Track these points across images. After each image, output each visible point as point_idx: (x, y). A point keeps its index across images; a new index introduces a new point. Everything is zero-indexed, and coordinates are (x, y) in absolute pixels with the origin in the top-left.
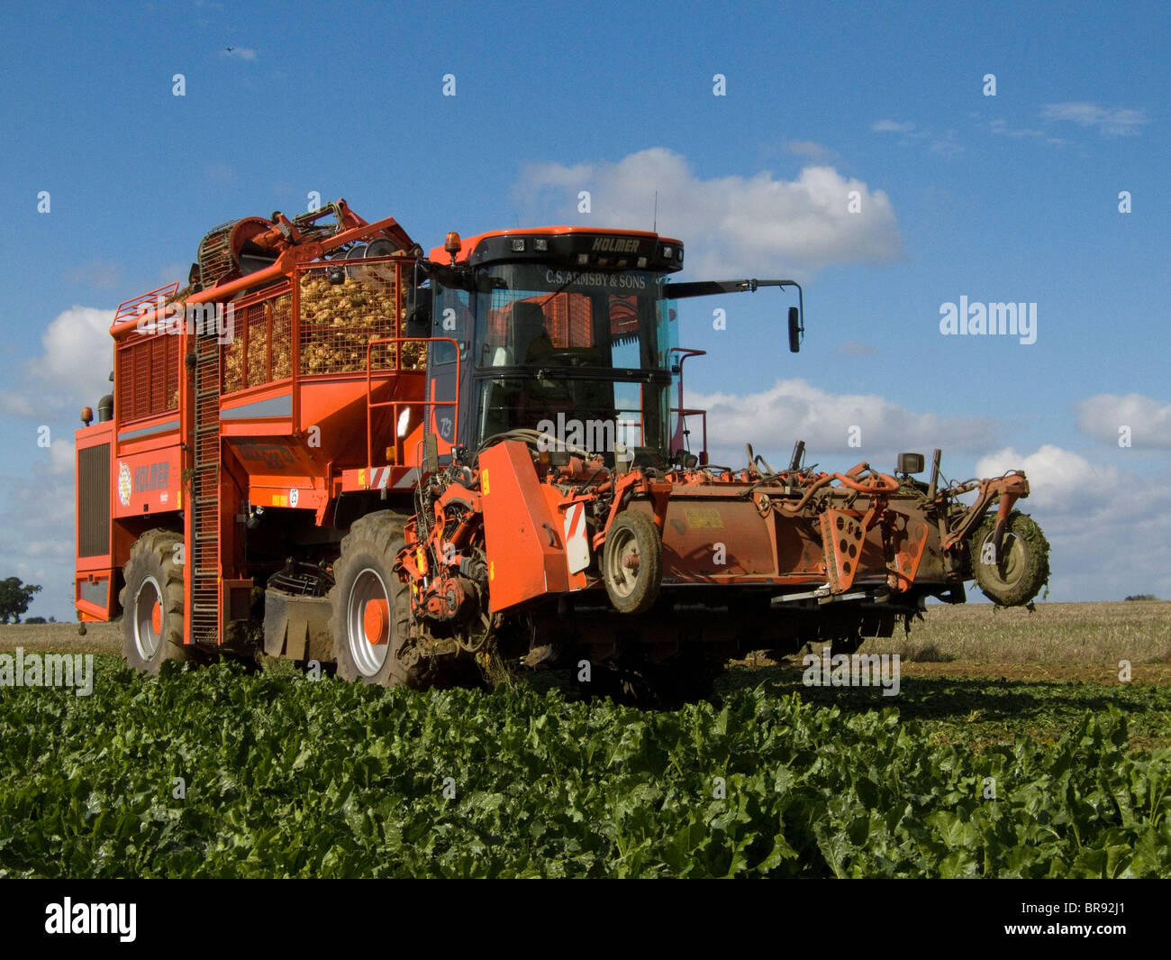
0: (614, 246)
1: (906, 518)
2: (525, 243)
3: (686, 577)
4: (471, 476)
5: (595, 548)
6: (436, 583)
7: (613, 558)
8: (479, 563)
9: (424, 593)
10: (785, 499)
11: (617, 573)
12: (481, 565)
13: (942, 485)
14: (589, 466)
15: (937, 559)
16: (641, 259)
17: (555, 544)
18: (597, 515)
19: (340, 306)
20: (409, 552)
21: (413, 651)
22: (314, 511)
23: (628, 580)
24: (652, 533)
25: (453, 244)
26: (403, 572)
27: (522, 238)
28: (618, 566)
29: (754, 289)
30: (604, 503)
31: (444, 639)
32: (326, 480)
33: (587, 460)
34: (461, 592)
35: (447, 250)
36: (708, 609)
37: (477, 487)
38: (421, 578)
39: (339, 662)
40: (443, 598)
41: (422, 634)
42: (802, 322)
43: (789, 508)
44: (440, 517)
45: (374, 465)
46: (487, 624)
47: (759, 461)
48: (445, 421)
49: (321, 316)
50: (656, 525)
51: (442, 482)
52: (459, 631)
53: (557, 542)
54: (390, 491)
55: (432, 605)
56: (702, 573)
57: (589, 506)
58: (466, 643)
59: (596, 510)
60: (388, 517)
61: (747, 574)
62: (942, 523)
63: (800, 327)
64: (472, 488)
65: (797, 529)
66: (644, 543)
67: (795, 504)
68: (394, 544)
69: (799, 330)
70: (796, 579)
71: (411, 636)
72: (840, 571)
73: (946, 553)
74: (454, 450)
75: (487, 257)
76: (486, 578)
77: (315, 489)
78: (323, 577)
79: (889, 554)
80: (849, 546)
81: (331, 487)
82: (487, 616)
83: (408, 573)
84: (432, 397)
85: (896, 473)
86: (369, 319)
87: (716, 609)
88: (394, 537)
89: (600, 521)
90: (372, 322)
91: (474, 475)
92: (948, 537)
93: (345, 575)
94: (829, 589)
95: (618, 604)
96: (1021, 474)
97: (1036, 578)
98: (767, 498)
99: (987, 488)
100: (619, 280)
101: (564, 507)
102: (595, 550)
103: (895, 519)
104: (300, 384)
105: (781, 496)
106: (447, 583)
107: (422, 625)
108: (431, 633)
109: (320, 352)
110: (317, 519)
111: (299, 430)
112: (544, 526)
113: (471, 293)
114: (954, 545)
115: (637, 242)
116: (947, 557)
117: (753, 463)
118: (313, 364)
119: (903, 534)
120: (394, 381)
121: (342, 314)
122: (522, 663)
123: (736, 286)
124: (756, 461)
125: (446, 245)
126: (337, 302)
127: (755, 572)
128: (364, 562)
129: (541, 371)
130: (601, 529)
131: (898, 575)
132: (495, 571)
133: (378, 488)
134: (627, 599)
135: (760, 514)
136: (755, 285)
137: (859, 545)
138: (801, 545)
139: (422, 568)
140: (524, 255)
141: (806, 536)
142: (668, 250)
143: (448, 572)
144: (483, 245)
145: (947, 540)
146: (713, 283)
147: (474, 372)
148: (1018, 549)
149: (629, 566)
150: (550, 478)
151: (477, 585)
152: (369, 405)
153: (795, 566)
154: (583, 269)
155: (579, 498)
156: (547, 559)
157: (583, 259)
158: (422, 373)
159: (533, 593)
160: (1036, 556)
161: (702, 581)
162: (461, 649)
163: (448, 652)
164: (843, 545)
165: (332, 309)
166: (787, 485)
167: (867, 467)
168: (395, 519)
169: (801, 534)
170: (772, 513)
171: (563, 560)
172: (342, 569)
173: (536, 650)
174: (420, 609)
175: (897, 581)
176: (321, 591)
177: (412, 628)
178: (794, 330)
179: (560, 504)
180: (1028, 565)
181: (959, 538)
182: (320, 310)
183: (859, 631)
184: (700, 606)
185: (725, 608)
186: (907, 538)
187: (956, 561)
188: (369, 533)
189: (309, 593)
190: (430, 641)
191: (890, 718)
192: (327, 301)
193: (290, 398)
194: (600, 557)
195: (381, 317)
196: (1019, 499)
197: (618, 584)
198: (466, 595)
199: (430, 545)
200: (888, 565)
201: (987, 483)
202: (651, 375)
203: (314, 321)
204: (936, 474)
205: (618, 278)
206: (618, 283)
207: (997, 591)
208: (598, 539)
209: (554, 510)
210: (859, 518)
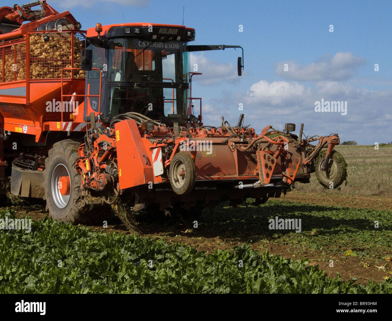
0: (167, 32)
1: (291, 154)
2: (130, 30)
3: (201, 177)
4: (110, 131)
5: (166, 166)
6: (94, 175)
7: (174, 171)
8: (114, 168)
9: (89, 178)
10: (241, 144)
11: (175, 178)
12: (115, 170)
13: (303, 138)
14: (160, 129)
15: (301, 168)
16: (178, 37)
17: (148, 164)
18: (167, 153)
19: (45, 47)
20: (82, 160)
21: (83, 201)
22: (35, 136)
23: (180, 181)
24: (191, 163)
25: (99, 29)
26: (78, 168)
27: (128, 28)
28: (176, 174)
29: (223, 49)
30: (170, 148)
31: (97, 197)
32: (40, 123)
33: (159, 126)
34: (106, 180)
35: (96, 31)
36: (208, 188)
37: (114, 136)
38: (87, 172)
39: (48, 202)
40: (98, 182)
41: (87, 194)
42: (243, 63)
43: (243, 148)
44: (96, 148)
45: (64, 121)
46: (117, 194)
47: (226, 123)
48: (94, 102)
49: (37, 52)
50: (193, 159)
51: (97, 133)
52: (104, 195)
53: (149, 163)
54: (71, 132)
55: (93, 184)
56: (208, 175)
57: (163, 148)
58: (107, 199)
59: (166, 151)
60: (71, 142)
61: (225, 175)
62: (303, 153)
63: (242, 65)
64: (111, 137)
65: (245, 156)
66: (188, 167)
67: (245, 146)
68: (73, 154)
69: (242, 66)
70: (245, 177)
71: (82, 195)
72: (265, 176)
73: (305, 166)
74: (99, 116)
75: (113, 34)
76: (117, 175)
77: (35, 126)
78: (37, 162)
79: (284, 168)
80: (268, 166)
81: (42, 126)
82: (116, 189)
83: (81, 170)
84: (88, 93)
85: (284, 131)
86: (58, 53)
87: (212, 188)
88: (73, 151)
89: (168, 155)
90: (59, 55)
91: (111, 131)
92: (306, 159)
93: (50, 165)
94: (260, 183)
95: (176, 191)
96: (337, 135)
97: (342, 178)
98: (234, 144)
99: (322, 140)
100: (168, 45)
101: (152, 149)
102: (165, 167)
103: (287, 155)
104: (30, 83)
105: (239, 143)
106: (100, 176)
107: (87, 191)
108: (91, 194)
109: (38, 68)
110: (36, 139)
111: (29, 102)
112: (144, 156)
113: (106, 49)
114: (308, 163)
115: (177, 30)
116: (305, 167)
117: (224, 124)
118: (35, 73)
119: (290, 161)
120: (70, 83)
121: (46, 51)
122: (131, 210)
123: (216, 48)
124: (225, 123)
125: (96, 29)
126: (43, 46)
127: (229, 175)
128: (59, 161)
129: (136, 84)
130: (168, 159)
131: (287, 178)
132: (121, 173)
133: (66, 130)
134: (180, 189)
135: (231, 150)
136: (224, 47)
137: (273, 166)
138: (247, 163)
139: (88, 168)
140: (129, 35)
141: (249, 159)
142: (189, 33)
143: (100, 171)
144: (112, 29)
145: (305, 161)
146: (207, 46)
147: (107, 83)
148: (334, 166)
149: (181, 175)
150: (146, 135)
151: (112, 176)
152: (62, 95)
153: (244, 172)
154: (154, 41)
155: (158, 145)
156: (145, 170)
157: (155, 37)
158: (84, 80)
159: (138, 184)
160: (342, 169)
161: (208, 179)
162: (105, 203)
163: (99, 203)
164: (266, 166)
165: (41, 49)
166: (241, 138)
167: (271, 127)
168: (72, 144)
169: (247, 158)
170: (236, 150)
171: (151, 170)
172: (49, 162)
173: (137, 205)
174: (87, 185)
175: (287, 179)
176: (36, 168)
177: (82, 192)
178: (240, 67)
179: (150, 147)
180: (339, 173)
181: (310, 160)
182: (36, 49)
183: (267, 195)
184: (206, 188)
185: (215, 188)
186: (291, 162)
187: (309, 169)
188: (62, 149)
189: (31, 169)
190: (90, 198)
191: (305, 262)
192: (39, 45)
193: (25, 88)
194: (167, 170)
195: (63, 52)
196: (336, 145)
197: (176, 182)
198: (108, 181)
199: (91, 158)
200: (283, 173)
201: (323, 138)
202: (181, 85)
203: (34, 53)
204: (301, 133)
205: (168, 44)
206: (168, 46)
207: (325, 182)
208: (167, 163)
209: (148, 150)
210: (272, 154)
